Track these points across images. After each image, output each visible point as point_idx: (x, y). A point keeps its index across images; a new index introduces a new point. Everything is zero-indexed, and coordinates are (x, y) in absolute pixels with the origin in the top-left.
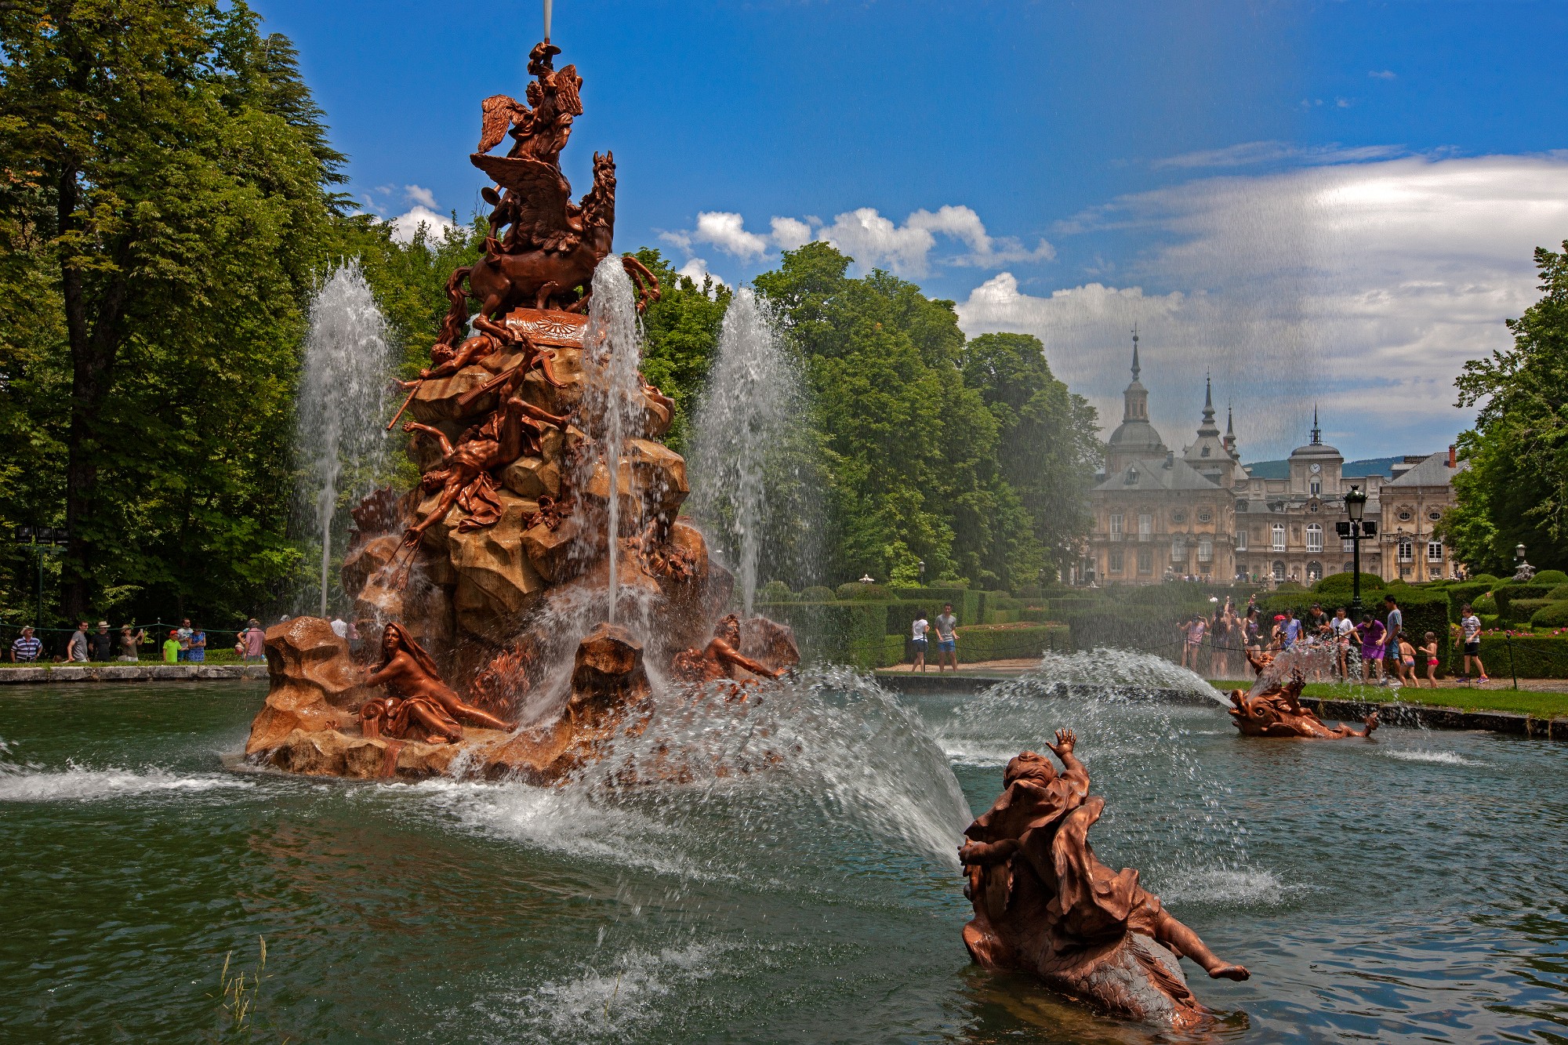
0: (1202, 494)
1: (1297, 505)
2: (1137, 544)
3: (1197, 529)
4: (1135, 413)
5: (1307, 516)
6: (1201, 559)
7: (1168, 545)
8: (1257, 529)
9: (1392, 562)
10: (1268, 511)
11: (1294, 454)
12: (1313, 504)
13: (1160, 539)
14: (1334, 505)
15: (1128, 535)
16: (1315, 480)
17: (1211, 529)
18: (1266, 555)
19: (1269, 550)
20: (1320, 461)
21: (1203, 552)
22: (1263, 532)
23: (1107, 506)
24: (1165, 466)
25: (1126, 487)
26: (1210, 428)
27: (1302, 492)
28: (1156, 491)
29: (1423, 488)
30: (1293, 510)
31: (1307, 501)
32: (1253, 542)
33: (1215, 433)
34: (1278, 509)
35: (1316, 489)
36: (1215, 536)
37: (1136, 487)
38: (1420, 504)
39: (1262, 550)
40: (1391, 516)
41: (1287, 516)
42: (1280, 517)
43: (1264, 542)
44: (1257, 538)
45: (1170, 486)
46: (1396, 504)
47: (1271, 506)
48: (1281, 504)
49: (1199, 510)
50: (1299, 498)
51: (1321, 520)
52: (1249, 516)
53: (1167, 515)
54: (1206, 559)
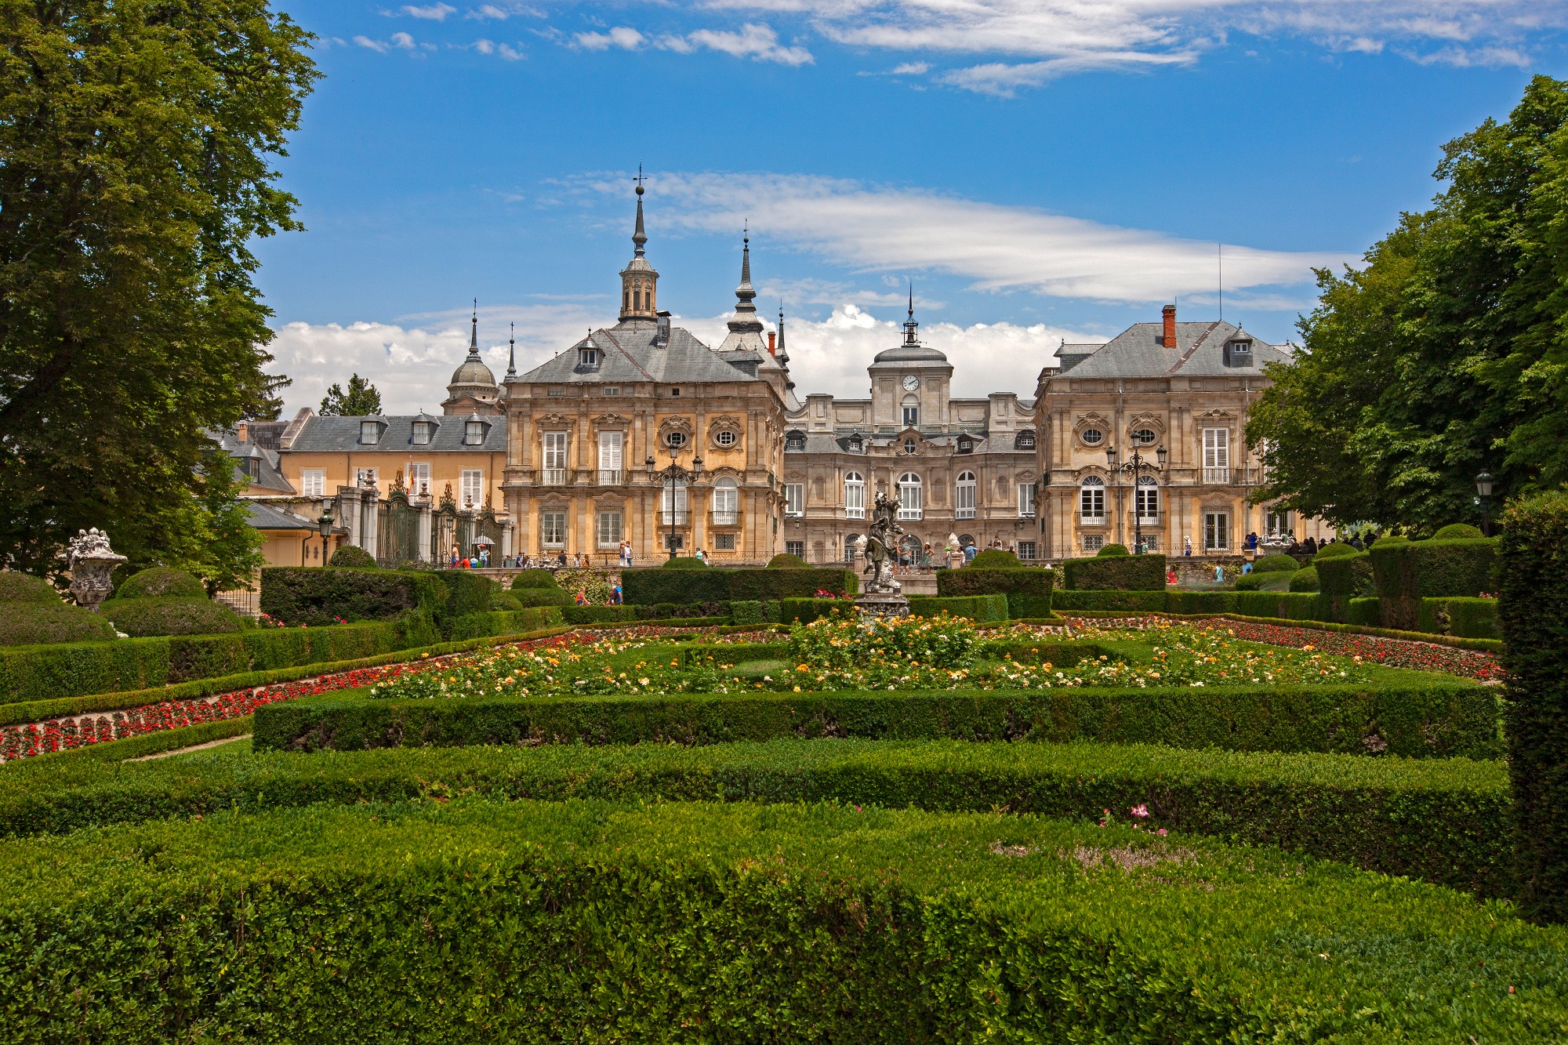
0: (718, 392)
1: (883, 443)
2: (592, 491)
3: (711, 461)
4: (636, 308)
5: (898, 461)
6: (718, 520)
7: (656, 492)
8: (820, 480)
9: (1070, 524)
10: (838, 449)
11: (877, 359)
12: (910, 439)
13: (641, 480)
14: (940, 442)
15: (576, 473)
16: (910, 403)
17: (738, 461)
18: (834, 523)
19: (840, 515)
20: (917, 372)
21: (722, 505)
22: (829, 485)
23: (537, 416)
24: (654, 343)
25: (575, 378)
26: (748, 318)
27: (889, 421)
28: (633, 384)
29: (1126, 381)
30: (877, 449)
31: (898, 436)
32: (814, 502)
33: (757, 328)
34: (854, 448)
35: (911, 417)
36: (744, 474)
37: (595, 377)
38: (1119, 412)
39: (829, 515)
40: (1068, 436)
41: (867, 460)
42: (857, 460)
43: (831, 504)
44: (821, 495)
45: (659, 377)
46: (1079, 412)
47: (843, 443)
48: (857, 439)
49: (715, 423)
50: (886, 432)
51: (920, 468)
52: (806, 457)
53: (653, 430)
54: (728, 520)
